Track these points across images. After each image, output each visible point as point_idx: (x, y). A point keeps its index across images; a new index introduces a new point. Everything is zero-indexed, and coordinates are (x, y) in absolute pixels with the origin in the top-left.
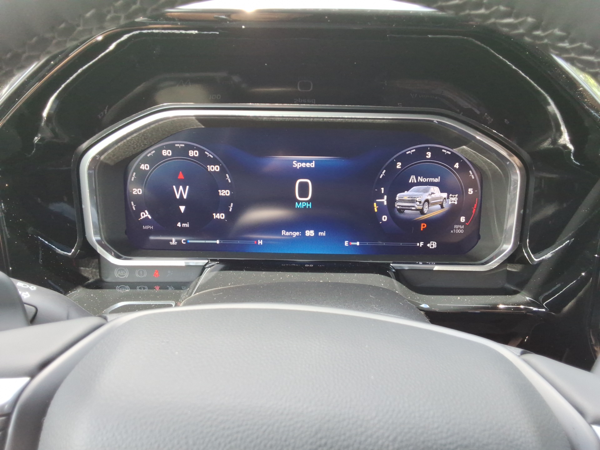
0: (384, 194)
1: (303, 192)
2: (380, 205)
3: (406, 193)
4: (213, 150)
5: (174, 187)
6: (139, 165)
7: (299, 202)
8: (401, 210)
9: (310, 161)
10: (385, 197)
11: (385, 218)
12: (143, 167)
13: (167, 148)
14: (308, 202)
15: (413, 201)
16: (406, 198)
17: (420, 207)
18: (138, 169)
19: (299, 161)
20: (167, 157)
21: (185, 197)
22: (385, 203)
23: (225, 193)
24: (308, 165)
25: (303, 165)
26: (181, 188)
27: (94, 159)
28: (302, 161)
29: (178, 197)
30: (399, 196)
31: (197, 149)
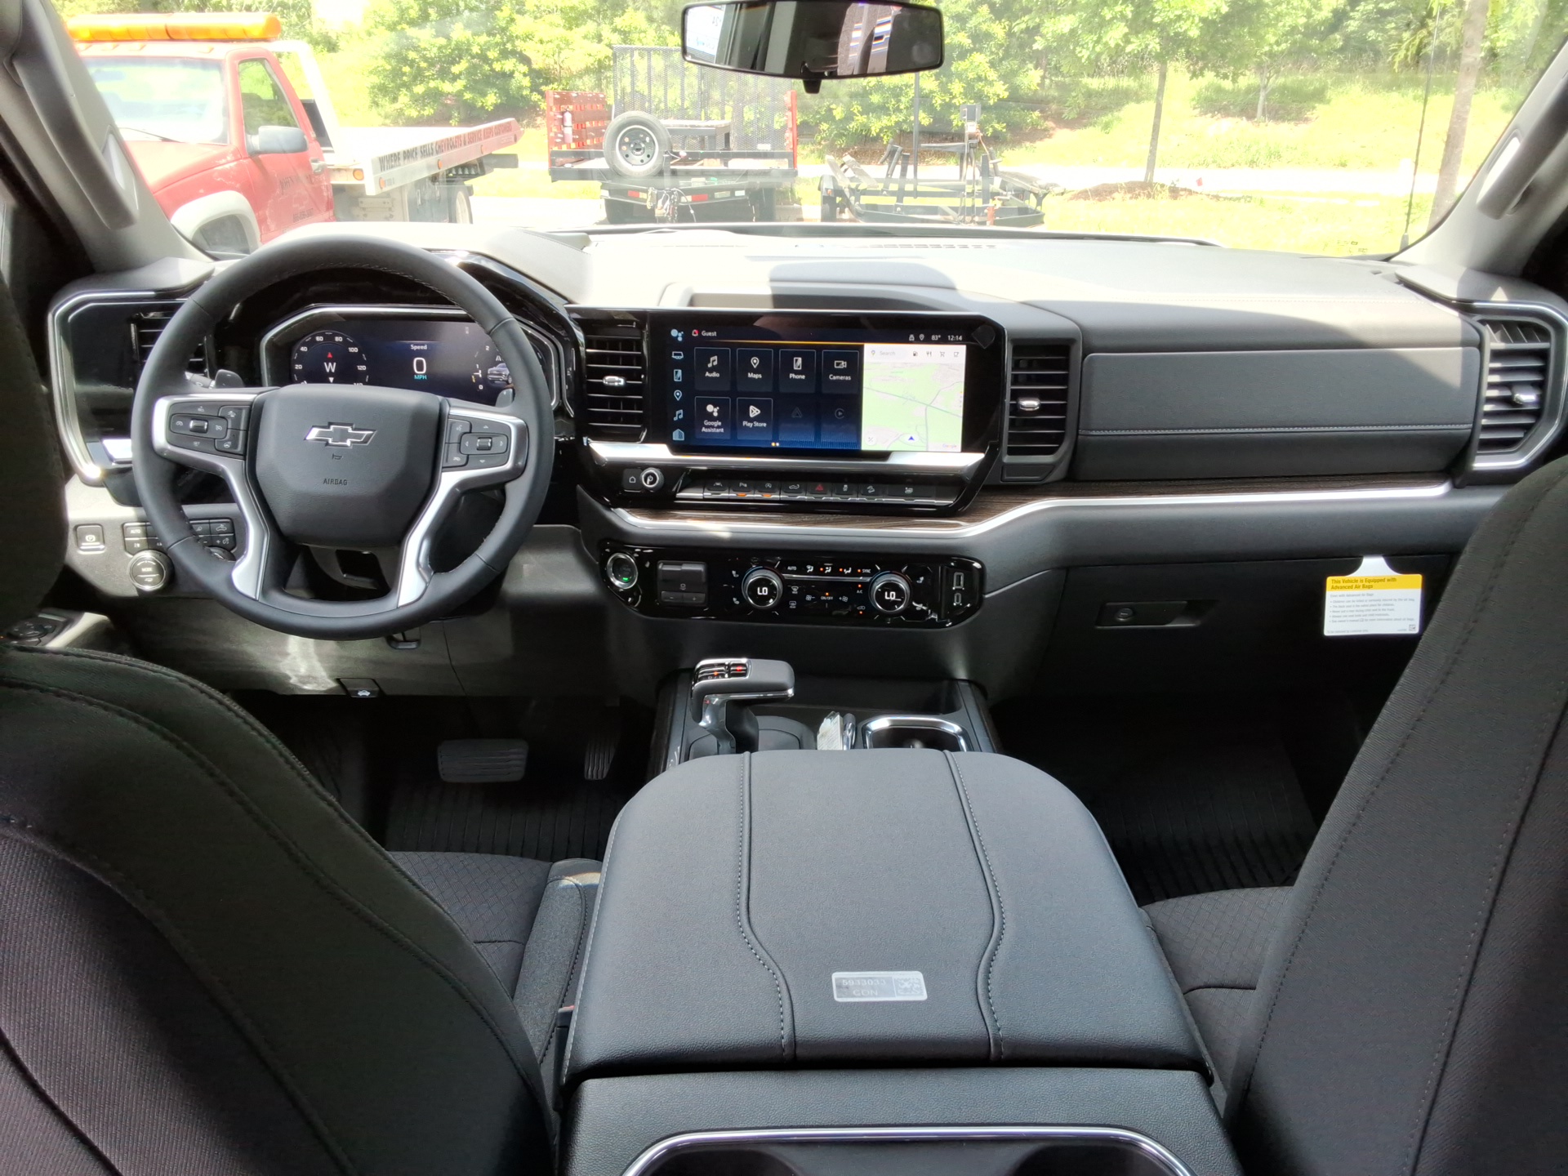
0: (479, 369)
1: (420, 367)
2: (477, 377)
3: (494, 368)
4: (352, 337)
5: (325, 364)
6: (300, 347)
7: (417, 374)
8: (493, 381)
9: (423, 345)
10: (480, 371)
11: (481, 387)
12: (304, 349)
13: (319, 335)
14: (424, 374)
15: (501, 375)
16: (495, 372)
17: (506, 379)
18: (299, 351)
19: (415, 345)
20: (320, 342)
21: (333, 371)
22: (480, 376)
23: (362, 368)
24: (422, 347)
25: (418, 347)
26: (330, 364)
27: (270, 341)
28: (417, 345)
29: (328, 370)
30: (489, 370)
31: (341, 336)
